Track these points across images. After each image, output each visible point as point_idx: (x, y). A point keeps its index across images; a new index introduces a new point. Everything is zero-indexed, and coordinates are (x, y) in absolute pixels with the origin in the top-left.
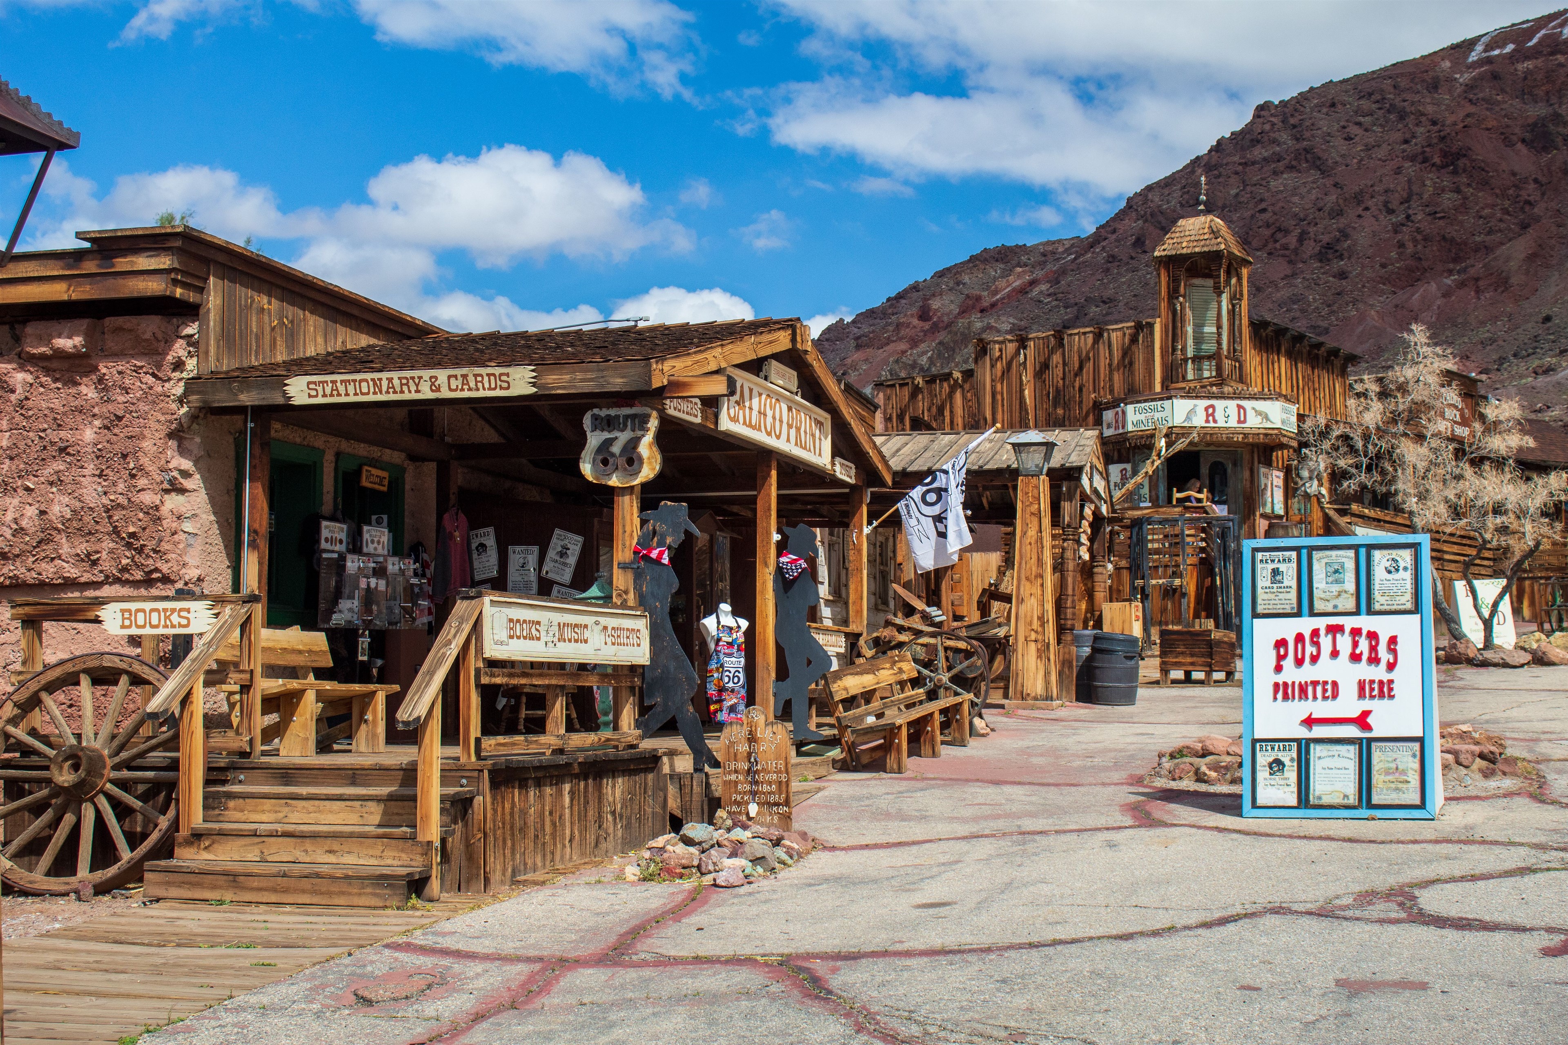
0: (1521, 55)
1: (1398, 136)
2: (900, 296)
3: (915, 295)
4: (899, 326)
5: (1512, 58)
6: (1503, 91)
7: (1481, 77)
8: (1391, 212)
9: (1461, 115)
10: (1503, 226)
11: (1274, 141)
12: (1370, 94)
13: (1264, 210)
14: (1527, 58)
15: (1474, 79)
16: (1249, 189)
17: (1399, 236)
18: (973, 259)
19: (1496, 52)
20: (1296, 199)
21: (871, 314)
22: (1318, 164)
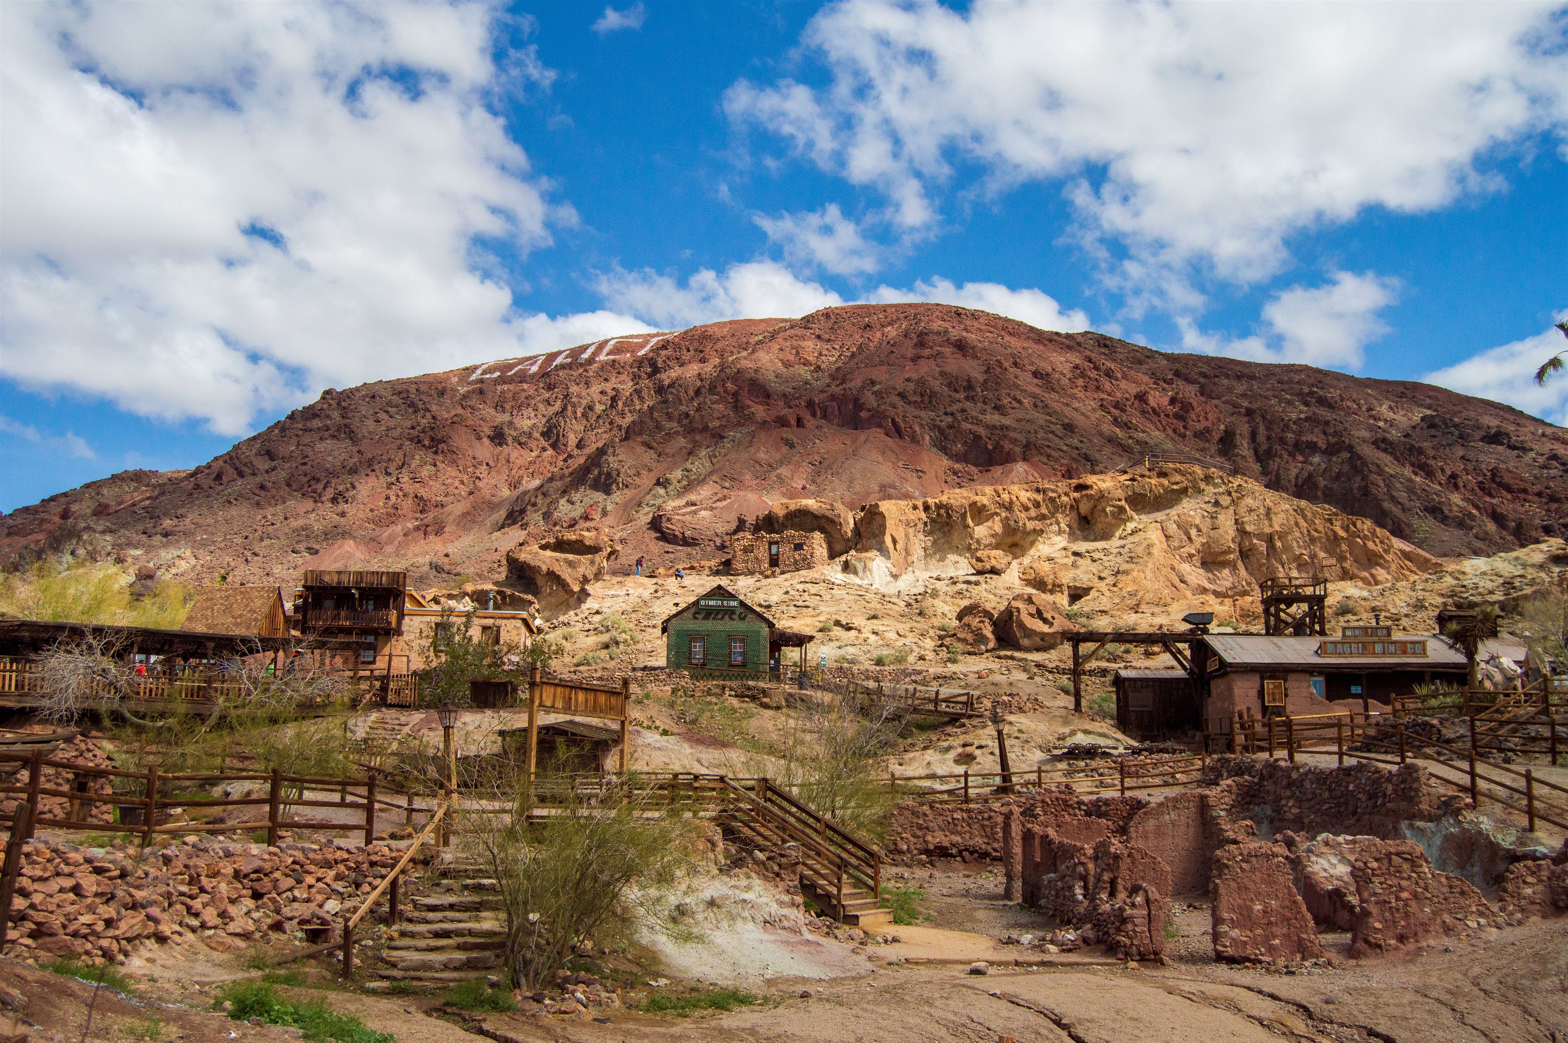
0: (502, 380)
1: (409, 423)
2: (52, 499)
3: (63, 500)
4: (42, 521)
5: (496, 381)
6: (485, 402)
7: (473, 391)
8: (388, 474)
9: (453, 413)
10: (457, 492)
11: (328, 417)
12: (400, 393)
13: (305, 464)
14: (505, 383)
15: (468, 392)
16: (301, 447)
17: (388, 492)
18: (114, 477)
19: (488, 376)
20: (330, 459)
21: (26, 509)
22: (352, 435)
